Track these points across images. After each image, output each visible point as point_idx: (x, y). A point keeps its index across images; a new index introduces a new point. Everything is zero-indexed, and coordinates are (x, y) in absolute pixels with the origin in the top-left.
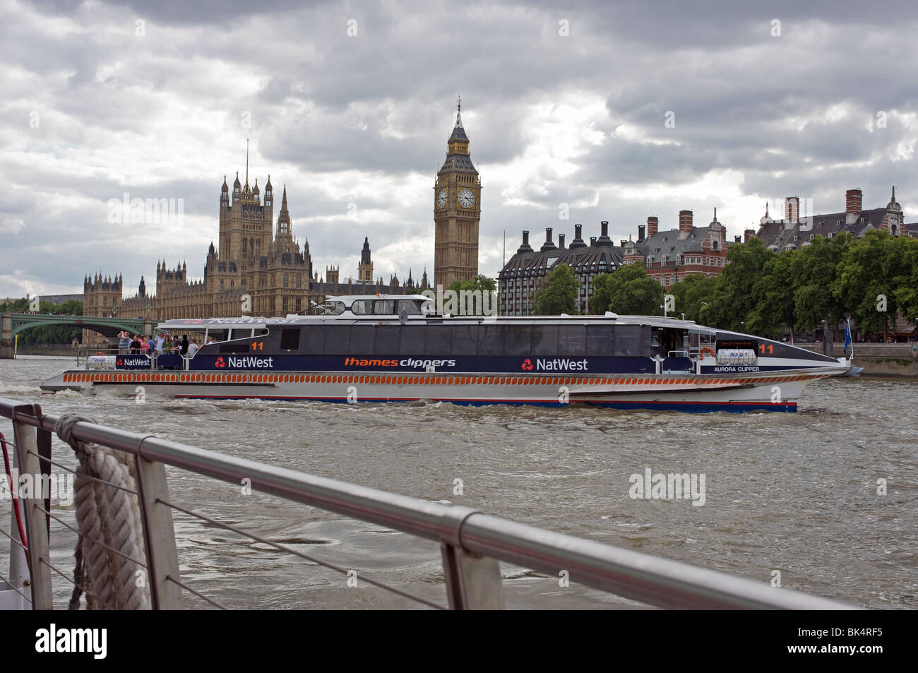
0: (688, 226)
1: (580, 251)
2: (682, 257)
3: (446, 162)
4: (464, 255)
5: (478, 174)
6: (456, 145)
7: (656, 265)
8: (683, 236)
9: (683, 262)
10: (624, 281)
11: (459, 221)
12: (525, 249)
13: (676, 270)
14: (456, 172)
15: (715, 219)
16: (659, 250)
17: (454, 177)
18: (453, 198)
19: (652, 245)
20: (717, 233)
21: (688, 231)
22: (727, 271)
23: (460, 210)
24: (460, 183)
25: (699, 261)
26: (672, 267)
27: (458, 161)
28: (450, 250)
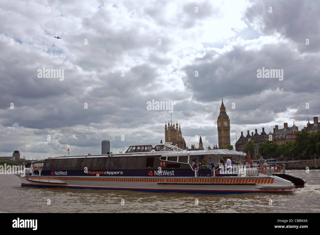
0: (287, 127)
1: (257, 136)
2: (285, 136)
3: (220, 114)
4: (226, 139)
5: (229, 117)
6: (222, 110)
7: (278, 139)
8: (285, 130)
9: (286, 137)
10: (267, 144)
11: (224, 130)
12: (242, 136)
13: (284, 140)
14: (222, 117)
15: (294, 125)
16: (279, 134)
17: (222, 118)
18: (222, 124)
19: (277, 133)
20: (295, 129)
21: (286, 129)
22: (296, 139)
23: (224, 127)
24: (224, 120)
25: (290, 137)
26: (282, 139)
27: (223, 114)
28: (222, 138)
